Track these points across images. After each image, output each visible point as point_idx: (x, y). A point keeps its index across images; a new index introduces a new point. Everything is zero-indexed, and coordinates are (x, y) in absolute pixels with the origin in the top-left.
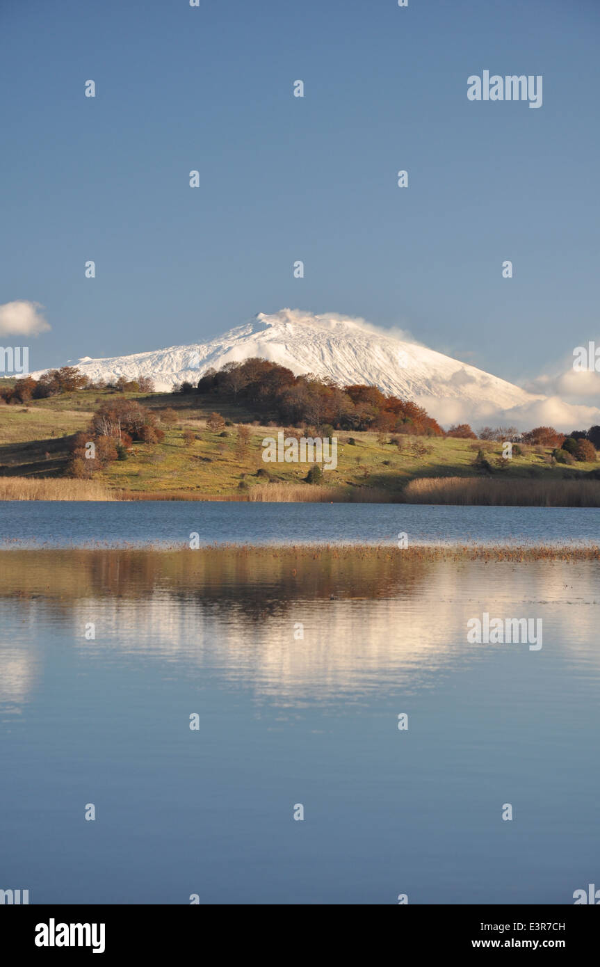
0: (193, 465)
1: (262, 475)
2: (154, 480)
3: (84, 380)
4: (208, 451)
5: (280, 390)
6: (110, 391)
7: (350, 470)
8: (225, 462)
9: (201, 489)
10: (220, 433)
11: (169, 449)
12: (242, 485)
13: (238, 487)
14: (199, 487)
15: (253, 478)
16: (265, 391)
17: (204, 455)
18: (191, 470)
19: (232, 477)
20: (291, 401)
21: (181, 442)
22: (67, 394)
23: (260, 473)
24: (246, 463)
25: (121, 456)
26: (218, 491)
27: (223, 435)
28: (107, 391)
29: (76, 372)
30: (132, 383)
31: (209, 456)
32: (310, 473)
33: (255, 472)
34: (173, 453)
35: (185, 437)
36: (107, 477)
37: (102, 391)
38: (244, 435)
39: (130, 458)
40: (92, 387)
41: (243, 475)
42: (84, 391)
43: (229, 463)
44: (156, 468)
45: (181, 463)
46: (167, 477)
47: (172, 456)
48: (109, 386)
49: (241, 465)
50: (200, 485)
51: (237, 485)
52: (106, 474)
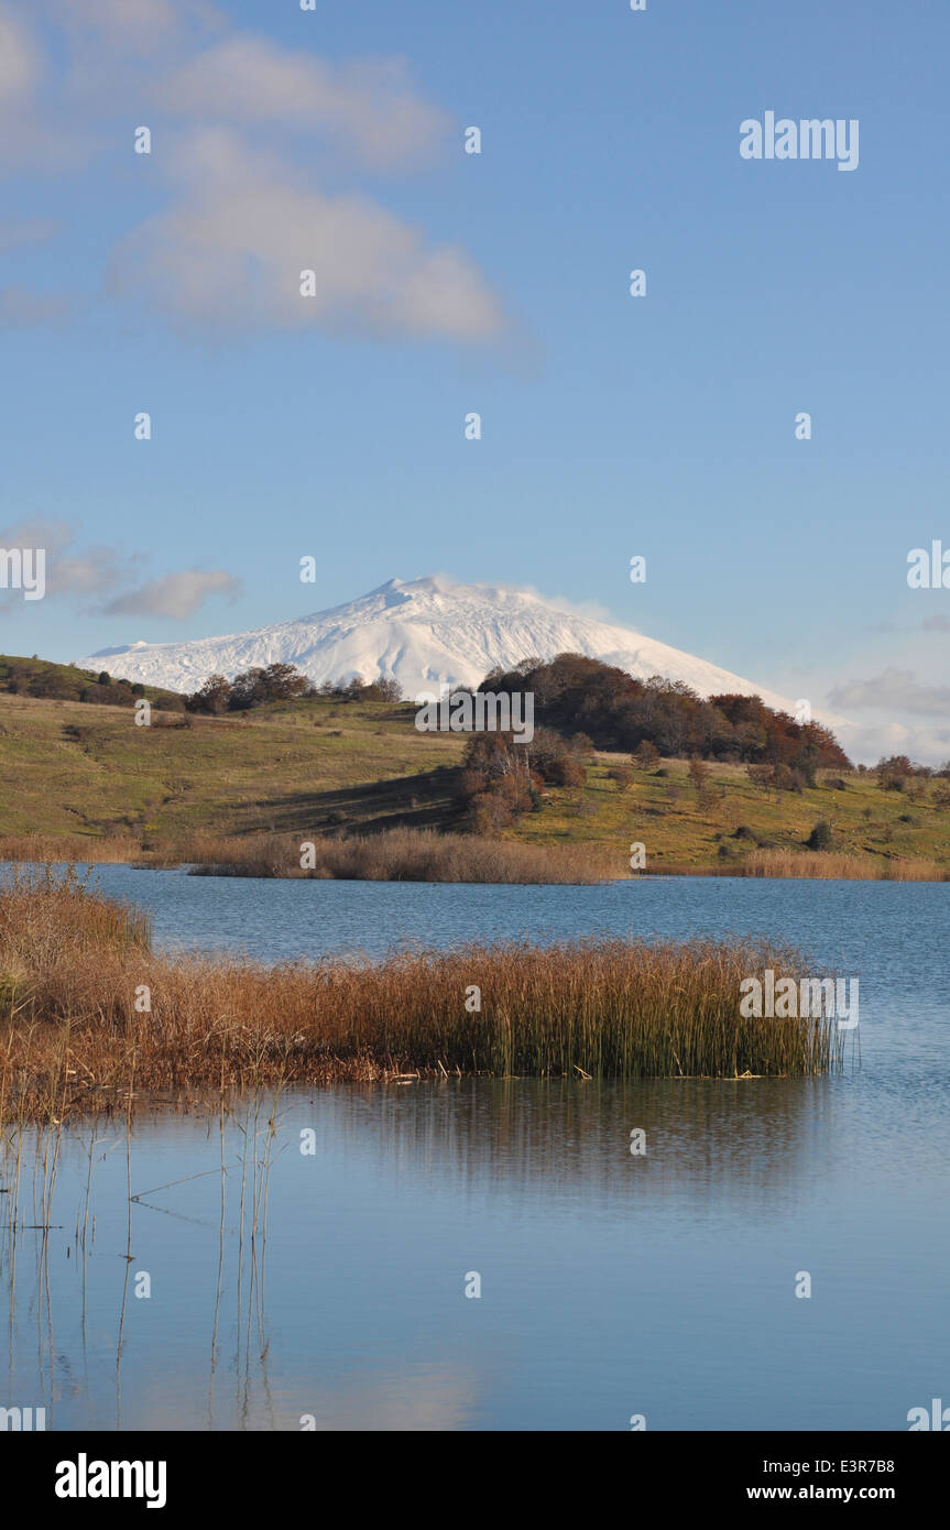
0: (638, 819)
1: (745, 836)
2: (593, 843)
3: (301, 683)
4: (651, 798)
5: (615, 702)
6: (341, 699)
7: (860, 829)
8: (683, 817)
9: (665, 856)
10: (655, 771)
11: (598, 796)
12: (723, 851)
13: (719, 854)
14: (660, 854)
15: (731, 840)
16: (591, 703)
17: (645, 805)
18: (639, 827)
19: (704, 840)
20: (638, 719)
21: (611, 784)
22: (279, 703)
23: (741, 833)
24: (716, 817)
25: (535, 806)
26: (692, 860)
27: (661, 774)
28: (336, 700)
29: (290, 672)
30: (371, 687)
31: (655, 807)
32: (814, 834)
33: (733, 832)
34: (605, 801)
35: (610, 776)
36: (522, 836)
37: (328, 700)
38: (696, 774)
39: (548, 809)
40: (313, 692)
41: (718, 837)
42: (302, 699)
43: (691, 818)
44: (588, 824)
45: (622, 817)
46: (610, 838)
47: (605, 806)
48: (338, 692)
49: (709, 821)
50: (663, 850)
51: (716, 852)
52: (520, 833)
